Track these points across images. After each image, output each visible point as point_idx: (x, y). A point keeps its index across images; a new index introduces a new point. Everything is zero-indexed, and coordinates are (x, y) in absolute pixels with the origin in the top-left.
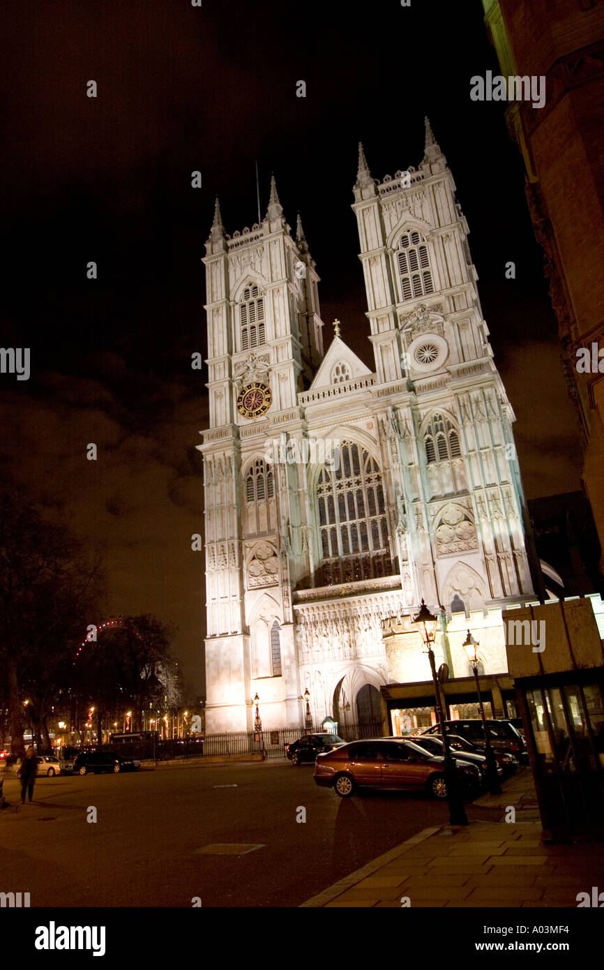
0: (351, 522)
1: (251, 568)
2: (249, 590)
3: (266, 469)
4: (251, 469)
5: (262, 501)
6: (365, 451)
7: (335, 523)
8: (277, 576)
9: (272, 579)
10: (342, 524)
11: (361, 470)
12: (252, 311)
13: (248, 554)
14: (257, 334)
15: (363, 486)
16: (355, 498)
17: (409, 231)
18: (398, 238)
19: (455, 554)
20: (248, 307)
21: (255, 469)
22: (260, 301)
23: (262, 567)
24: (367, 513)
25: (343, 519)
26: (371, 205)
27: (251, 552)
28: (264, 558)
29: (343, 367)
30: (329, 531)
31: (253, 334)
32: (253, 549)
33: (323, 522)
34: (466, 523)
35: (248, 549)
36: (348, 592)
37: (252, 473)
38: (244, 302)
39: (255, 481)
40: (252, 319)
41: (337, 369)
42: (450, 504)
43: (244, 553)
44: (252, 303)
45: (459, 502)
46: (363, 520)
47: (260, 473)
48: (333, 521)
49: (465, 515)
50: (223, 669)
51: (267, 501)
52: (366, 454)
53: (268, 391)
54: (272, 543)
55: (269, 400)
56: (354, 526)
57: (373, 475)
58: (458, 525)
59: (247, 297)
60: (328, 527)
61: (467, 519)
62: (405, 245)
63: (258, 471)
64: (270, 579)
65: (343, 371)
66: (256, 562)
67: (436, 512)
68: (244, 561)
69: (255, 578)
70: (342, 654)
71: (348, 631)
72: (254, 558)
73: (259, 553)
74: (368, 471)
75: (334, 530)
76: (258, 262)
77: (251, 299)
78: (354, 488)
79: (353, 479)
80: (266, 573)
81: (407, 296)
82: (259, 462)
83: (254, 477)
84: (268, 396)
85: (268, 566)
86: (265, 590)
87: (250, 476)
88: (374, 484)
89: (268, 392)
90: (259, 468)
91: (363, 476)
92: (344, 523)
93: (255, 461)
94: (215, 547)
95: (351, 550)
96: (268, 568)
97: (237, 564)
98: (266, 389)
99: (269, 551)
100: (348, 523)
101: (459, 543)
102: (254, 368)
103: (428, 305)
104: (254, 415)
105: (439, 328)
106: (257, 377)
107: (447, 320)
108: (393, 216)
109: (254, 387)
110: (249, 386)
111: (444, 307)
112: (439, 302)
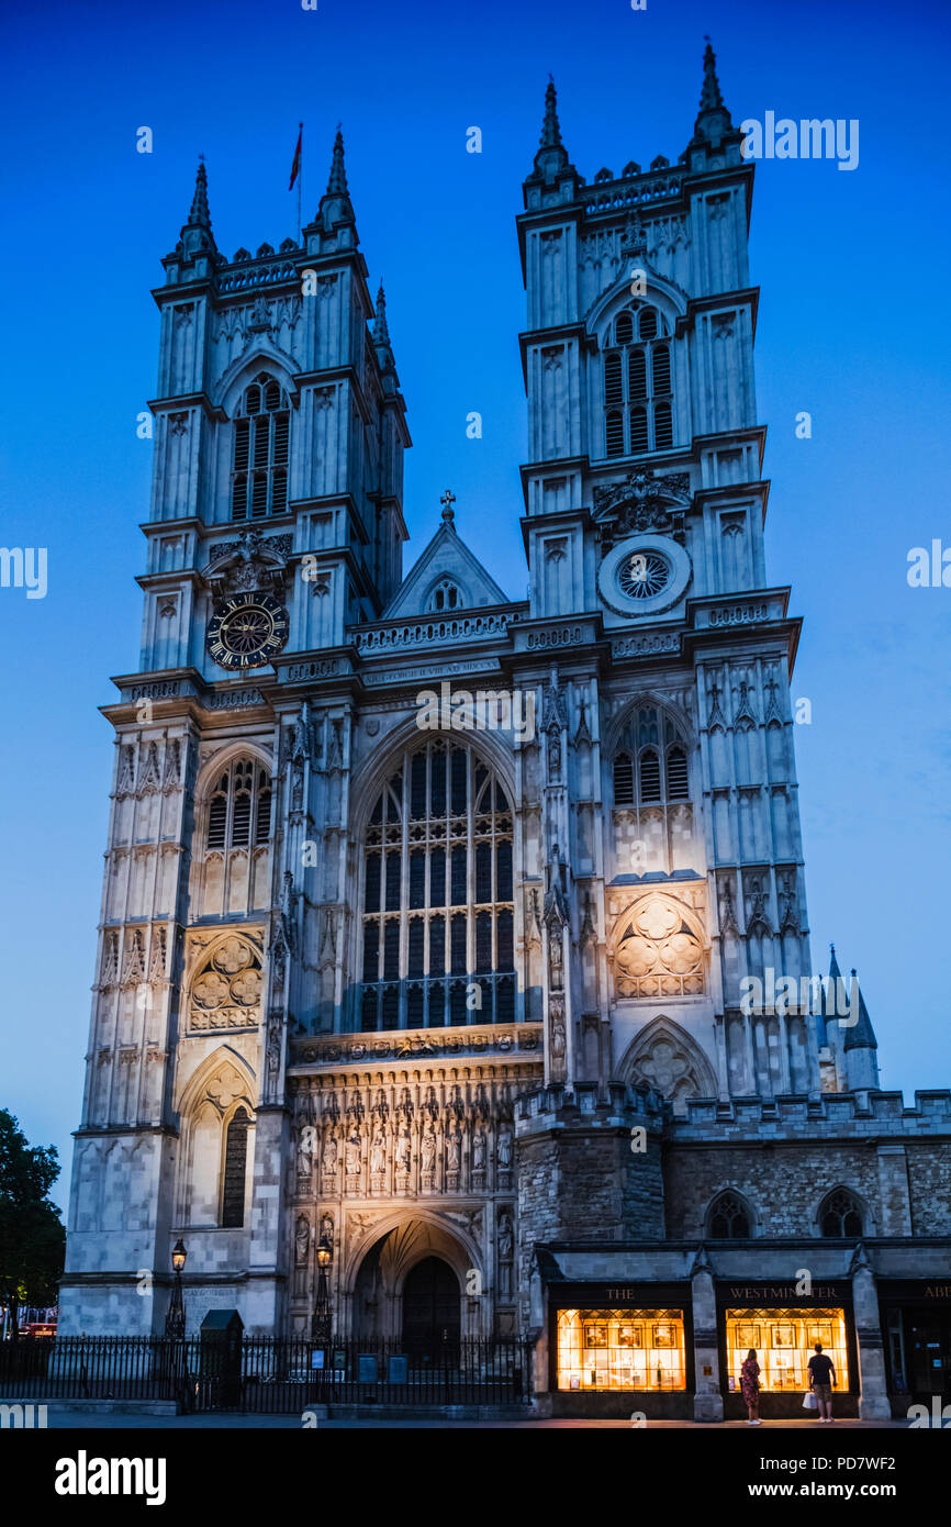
0: (434, 911)
1: (200, 991)
2: (187, 1036)
3: (258, 782)
4: (225, 780)
5: (242, 848)
6: (483, 766)
7: (398, 909)
8: (256, 1011)
9: (244, 1018)
10: (414, 912)
11: (469, 805)
12: (261, 439)
13: (195, 957)
15: (469, 837)
16: (448, 862)
17: (635, 308)
18: (611, 319)
19: (653, 1000)
20: (252, 430)
21: (232, 779)
22: (284, 419)
23: (224, 989)
24: (470, 895)
25: (416, 902)
26: (565, 225)
27: (204, 953)
28: (229, 969)
30: (382, 924)
31: (259, 491)
32: (208, 949)
33: (372, 905)
34: (684, 938)
35: (198, 948)
36: (416, 1048)
37: (225, 788)
38: (247, 416)
39: (230, 806)
40: (260, 458)
41: (439, 595)
42: (656, 896)
43: (186, 956)
44: (262, 423)
45: (676, 894)
46: (461, 908)
47: (243, 790)
48: (393, 904)
49: (684, 923)
50: (109, 1200)
51: (253, 849)
52: (482, 773)
53: (282, 614)
54: (253, 940)
55: (284, 634)
56: (437, 920)
57: (493, 819)
58: (666, 941)
59: (254, 408)
60: (383, 914)
61: (685, 930)
62: (624, 336)
63: (238, 785)
64: (239, 1017)
65: (452, 600)
66: (212, 977)
67: (623, 909)
68: (185, 972)
69: (207, 1012)
70: (387, 1185)
71: (407, 1135)
72: (208, 969)
73: (220, 960)
74: (484, 808)
75: (393, 924)
76: (284, 329)
77: (263, 412)
78: (449, 839)
79: (449, 820)
80: (232, 1003)
81: (614, 448)
82: (244, 764)
83: (230, 798)
84: (280, 625)
85: (238, 988)
86: (226, 1040)
87: (219, 793)
88: (493, 835)
89: (284, 616)
90: (243, 778)
91: (470, 818)
92: (419, 912)
93: (236, 762)
94: (121, 933)
95: (426, 971)
96: (239, 993)
97: (168, 974)
98: (279, 609)
99: (245, 957)
100: (427, 912)
101: (664, 978)
102: (256, 559)
103: (658, 473)
104: (245, 661)
105: (679, 523)
106: (261, 582)
107: (696, 510)
108: (606, 263)
109: (249, 602)
110: (239, 598)
111: (692, 480)
112: (682, 469)
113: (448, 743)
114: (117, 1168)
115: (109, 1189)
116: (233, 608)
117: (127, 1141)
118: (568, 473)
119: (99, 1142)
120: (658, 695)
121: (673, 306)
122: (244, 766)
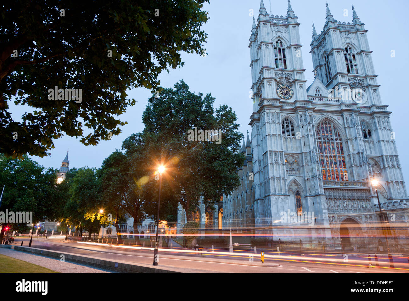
0: (330, 154)
3: (290, 124)
5: (289, 137)
11: (333, 135)
12: (280, 52)
14: (283, 64)
15: (334, 141)
16: (331, 145)
17: (348, 47)
18: (344, 47)
20: (278, 50)
21: (285, 122)
22: (284, 49)
23: (291, 167)
24: (336, 152)
25: (325, 153)
26: (337, 30)
28: (291, 162)
29: (319, 90)
30: (320, 156)
31: (281, 63)
32: (286, 157)
37: (283, 123)
38: (276, 47)
39: (285, 127)
40: (280, 56)
41: (316, 90)
44: (280, 49)
46: (335, 155)
47: (287, 124)
48: (321, 152)
49: (376, 163)
51: (291, 137)
52: (335, 129)
53: (292, 89)
54: (295, 157)
55: (293, 94)
56: (330, 157)
57: (338, 138)
58: (373, 167)
59: (277, 45)
61: (376, 165)
62: (347, 51)
64: (294, 172)
65: (319, 92)
66: (287, 164)
69: (287, 170)
71: (346, 201)
73: (289, 160)
74: (336, 136)
76: (284, 32)
77: (279, 47)
78: (330, 141)
79: (330, 137)
80: (292, 170)
81: (348, 72)
83: (285, 125)
84: (292, 92)
85: (293, 167)
86: (294, 177)
88: (339, 142)
90: (287, 122)
91: (334, 137)
92: (327, 155)
93: (285, 118)
97: (284, 163)
98: (291, 89)
99: (293, 160)
102: (286, 78)
103: (359, 78)
104: (286, 98)
105: (364, 88)
106: (287, 82)
107: (367, 87)
108: (343, 38)
109: (285, 86)
110: (282, 85)
111: (365, 81)
112: (363, 78)
113: (327, 122)
114: (281, 203)
115: (279, 207)
116: (282, 86)
117: (283, 197)
118: (345, 75)
119: (276, 197)
120: (365, 119)
121: (356, 49)
122: (287, 119)
